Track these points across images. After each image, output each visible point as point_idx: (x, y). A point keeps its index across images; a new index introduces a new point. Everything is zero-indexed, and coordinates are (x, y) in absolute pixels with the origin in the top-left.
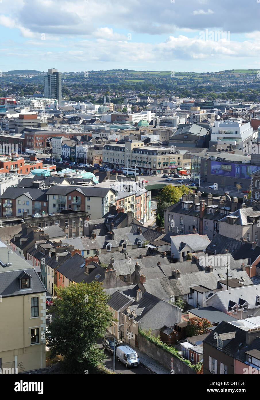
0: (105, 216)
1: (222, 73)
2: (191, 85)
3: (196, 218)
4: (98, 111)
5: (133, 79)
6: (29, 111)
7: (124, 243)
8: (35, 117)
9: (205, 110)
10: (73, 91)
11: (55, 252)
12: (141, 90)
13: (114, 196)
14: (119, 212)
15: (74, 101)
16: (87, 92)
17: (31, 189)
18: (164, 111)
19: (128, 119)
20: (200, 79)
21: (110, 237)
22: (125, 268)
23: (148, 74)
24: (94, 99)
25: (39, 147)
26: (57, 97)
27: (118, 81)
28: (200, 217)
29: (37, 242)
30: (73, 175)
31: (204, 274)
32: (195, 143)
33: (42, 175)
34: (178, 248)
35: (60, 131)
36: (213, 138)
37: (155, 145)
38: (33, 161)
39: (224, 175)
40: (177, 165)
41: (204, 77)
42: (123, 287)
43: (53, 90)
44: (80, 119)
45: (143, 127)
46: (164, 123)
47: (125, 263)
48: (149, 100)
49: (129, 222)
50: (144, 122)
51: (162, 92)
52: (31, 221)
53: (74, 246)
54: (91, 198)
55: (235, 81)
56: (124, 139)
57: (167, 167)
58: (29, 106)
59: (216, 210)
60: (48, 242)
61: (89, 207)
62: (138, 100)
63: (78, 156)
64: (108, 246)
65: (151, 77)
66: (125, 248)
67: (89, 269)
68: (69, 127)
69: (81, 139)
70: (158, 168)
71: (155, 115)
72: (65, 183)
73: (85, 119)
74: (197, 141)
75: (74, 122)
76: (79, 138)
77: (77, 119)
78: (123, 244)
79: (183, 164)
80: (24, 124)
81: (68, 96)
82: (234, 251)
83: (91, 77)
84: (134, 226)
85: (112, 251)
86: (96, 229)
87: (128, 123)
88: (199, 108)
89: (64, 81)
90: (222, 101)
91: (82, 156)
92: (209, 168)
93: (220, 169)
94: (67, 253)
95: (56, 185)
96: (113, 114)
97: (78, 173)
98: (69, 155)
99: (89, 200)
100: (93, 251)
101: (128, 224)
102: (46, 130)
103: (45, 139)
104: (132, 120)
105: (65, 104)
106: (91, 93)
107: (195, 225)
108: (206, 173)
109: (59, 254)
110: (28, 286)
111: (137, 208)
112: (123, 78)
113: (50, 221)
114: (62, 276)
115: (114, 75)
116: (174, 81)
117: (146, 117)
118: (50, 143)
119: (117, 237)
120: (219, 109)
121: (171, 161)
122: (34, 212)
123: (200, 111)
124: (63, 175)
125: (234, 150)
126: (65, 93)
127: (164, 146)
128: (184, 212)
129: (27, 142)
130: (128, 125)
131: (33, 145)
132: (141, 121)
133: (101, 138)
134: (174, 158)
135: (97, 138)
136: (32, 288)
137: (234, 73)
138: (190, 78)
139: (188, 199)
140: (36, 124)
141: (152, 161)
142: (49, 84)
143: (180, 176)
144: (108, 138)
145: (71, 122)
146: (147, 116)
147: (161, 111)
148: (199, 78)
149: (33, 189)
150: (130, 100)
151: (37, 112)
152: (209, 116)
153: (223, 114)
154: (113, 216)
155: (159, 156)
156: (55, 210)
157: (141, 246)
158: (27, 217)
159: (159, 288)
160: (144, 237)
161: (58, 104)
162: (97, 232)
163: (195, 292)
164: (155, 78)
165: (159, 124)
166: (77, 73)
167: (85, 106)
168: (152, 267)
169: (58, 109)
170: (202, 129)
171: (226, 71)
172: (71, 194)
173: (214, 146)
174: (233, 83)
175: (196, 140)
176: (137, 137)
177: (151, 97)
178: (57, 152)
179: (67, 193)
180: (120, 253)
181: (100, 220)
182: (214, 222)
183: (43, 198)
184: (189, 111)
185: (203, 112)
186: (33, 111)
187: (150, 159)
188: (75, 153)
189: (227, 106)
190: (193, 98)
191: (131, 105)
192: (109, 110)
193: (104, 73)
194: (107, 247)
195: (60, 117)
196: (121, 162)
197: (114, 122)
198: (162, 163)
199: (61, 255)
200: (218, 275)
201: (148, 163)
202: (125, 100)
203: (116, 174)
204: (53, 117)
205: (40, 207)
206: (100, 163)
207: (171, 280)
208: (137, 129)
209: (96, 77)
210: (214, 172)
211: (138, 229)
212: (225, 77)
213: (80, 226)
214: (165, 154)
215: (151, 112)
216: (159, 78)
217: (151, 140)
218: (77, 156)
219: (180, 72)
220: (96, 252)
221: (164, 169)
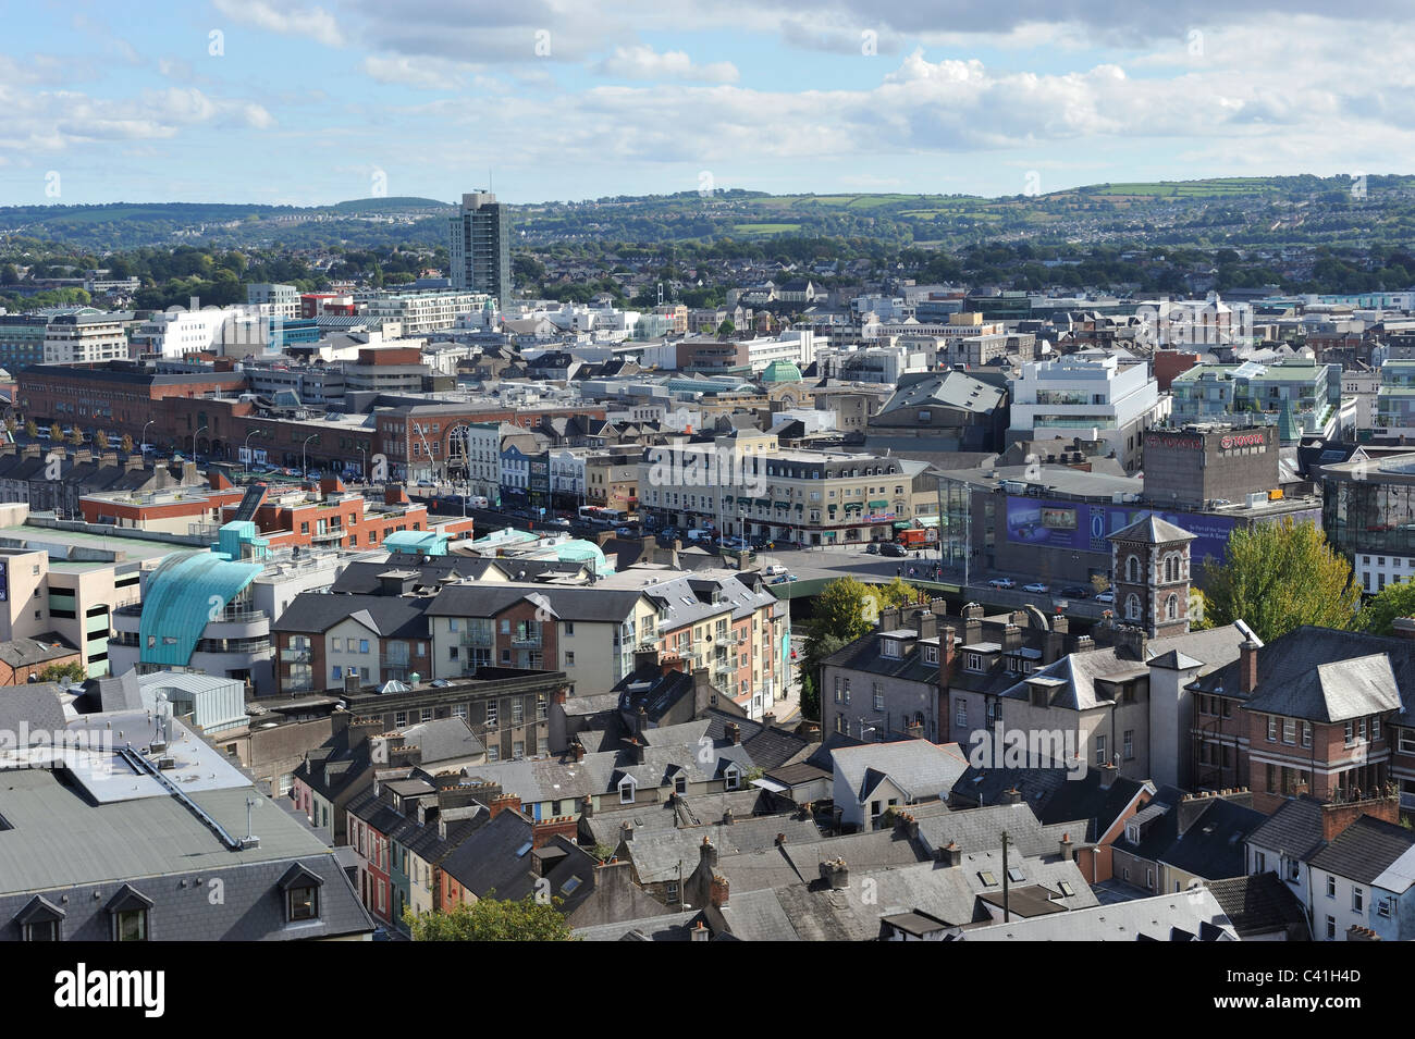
0: (621, 687)
1: (1068, 196)
2: (961, 238)
3: (926, 686)
4: (636, 335)
5: (764, 222)
6: (398, 338)
7: (678, 775)
8: (413, 356)
9: (1000, 325)
10: (552, 265)
11: (436, 808)
12: (788, 258)
13: (656, 618)
14: (667, 671)
15: (556, 302)
16: (599, 271)
17: (376, 598)
18: (857, 330)
19: (734, 358)
20: (992, 217)
21: (631, 756)
22: (672, 857)
23: (814, 203)
24: (623, 291)
25: (425, 458)
26: (494, 289)
27: (709, 230)
28: (938, 686)
29: (380, 774)
30: (527, 552)
31: (932, 873)
32: (957, 435)
33: (418, 550)
34: (856, 790)
35: (496, 402)
36: (1020, 418)
37: (819, 445)
38: (394, 507)
39: (1051, 544)
40: (894, 511)
41: (1005, 212)
42: (654, 920)
43: (482, 265)
44: (569, 361)
45: (780, 384)
46: (856, 369)
47: (673, 839)
48: (810, 292)
49: (702, 703)
50: (785, 367)
51: (858, 266)
52: (372, 706)
53: (500, 787)
54: (576, 627)
55: (1114, 224)
56: (713, 427)
57: (860, 520)
58: (398, 320)
59: (994, 661)
60: (418, 774)
61: (571, 655)
62: (774, 295)
63: (558, 486)
64: (624, 786)
65: (823, 216)
66: (684, 791)
67: (543, 860)
68: (529, 388)
69: (566, 430)
70: (827, 522)
71: (829, 344)
72: (492, 577)
73: (586, 362)
74: (963, 431)
75: (549, 371)
76: (559, 425)
77: (558, 362)
78: (677, 780)
79: (913, 509)
80: (378, 382)
81: (535, 285)
82: (1043, 796)
83: (616, 217)
84: (716, 716)
85: (639, 803)
86: (588, 730)
87: (732, 374)
88: (978, 318)
89: (524, 233)
90: (1062, 291)
91: (568, 487)
92: (999, 520)
93: (1038, 524)
94: (477, 808)
95: (460, 582)
96: (682, 341)
97: (544, 543)
98: (527, 484)
99: (571, 632)
100: (573, 802)
101: (698, 711)
102: (449, 399)
103: (444, 432)
104: (747, 361)
105: (523, 310)
106: (616, 271)
107: (925, 713)
108: (989, 538)
109: (448, 814)
110: (312, 912)
111: (738, 657)
112: (725, 221)
113: (437, 706)
114: (456, 885)
115: (696, 209)
116: (904, 225)
117: (797, 352)
118: (462, 446)
119: (655, 755)
120: (1048, 320)
121: (871, 498)
122: (385, 675)
123: (984, 328)
124: (494, 551)
125: (1089, 460)
126: (524, 275)
127: (850, 448)
128: (889, 668)
129: (385, 442)
130: (730, 381)
131: (405, 454)
132: (773, 364)
133: (637, 426)
134: (882, 490)
135: (623, 426)
136: (327, 918)
137: (1109, 194)
138: (957, 216)
139: (901, 623)
140: (418, 381)
141: (806, 500)
142: (468, 244)
143: (901, 548)
144: (659, 424)
145: (537, 372)
146: (800, 347)
147: (848, 330)
148: (989, 213)
149: (384, 598)
150: (747, 294)
151: (425, 340)
152: (1013, 345)
153: (1062, 335)
154: (648, 684)
155: (831, 484)
156: (455, 668)
157: (738, 784)
158: (358, 694)
159: (774, 921)
160: (747, 755)
161: (495, 313)
162: (593, 739)
163: (897, 932)
164: (837, 218)
165: (837, 374)
166: (571, 203)
167: (591, 318)
168: (759, 850)
169: (496, 330)
170: (979, 388)
171: (1083, 190)
172: (510, 612)
173: (1019, 445)
174: (1107, 229)
175: (961, 428)
176: (759, 418)
177: (820, 283)
178: (485, 475)
179: (495, 610)
180: (665, 807)
181: (603, 698)
182: (986, 701)
183: (417, 630)
184: (945, 328)
185: (994, 332)
186: (410, 337)
187: (800, 493)
188: (546, 477)
189: (1078, 308)
190: (961, 284)
191: (750, 311)
192: (672, 328)
193: (660, 204)
194: (620, 789)
195: (500, 356)
196: (703, 505)
197: (686, 369)
198: (840, 507)
199: (457, 814)
200: (979, 874)
201: (793, 506)
202: (728, 294)
203: (673, 547)
204: (477, 357)
205: (406, 659)
206: (631, 508)
207: (816, 893)
208: (762, 393)
209: (635, 217)
210: (1016, 533)
211: (729, 727)
212: (1080, 209)
213: (539, 720)
214: (851, 475)
215: (812, 332)
216: (852, 219)
217: (807, 428)
218: (551, 487)
219: (923, 197)
220: (583, 806)
221: (848, 527)
